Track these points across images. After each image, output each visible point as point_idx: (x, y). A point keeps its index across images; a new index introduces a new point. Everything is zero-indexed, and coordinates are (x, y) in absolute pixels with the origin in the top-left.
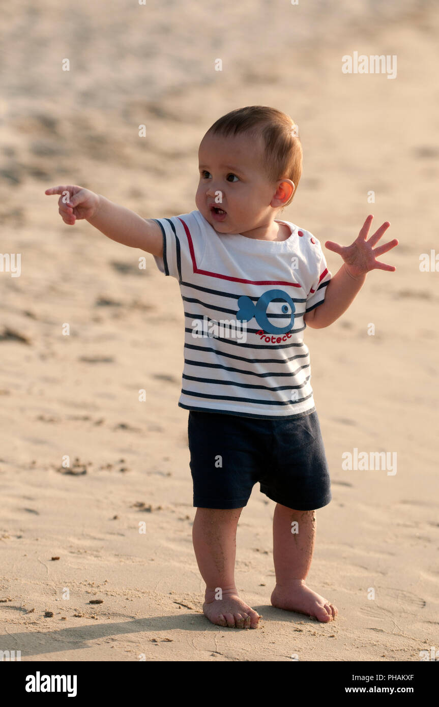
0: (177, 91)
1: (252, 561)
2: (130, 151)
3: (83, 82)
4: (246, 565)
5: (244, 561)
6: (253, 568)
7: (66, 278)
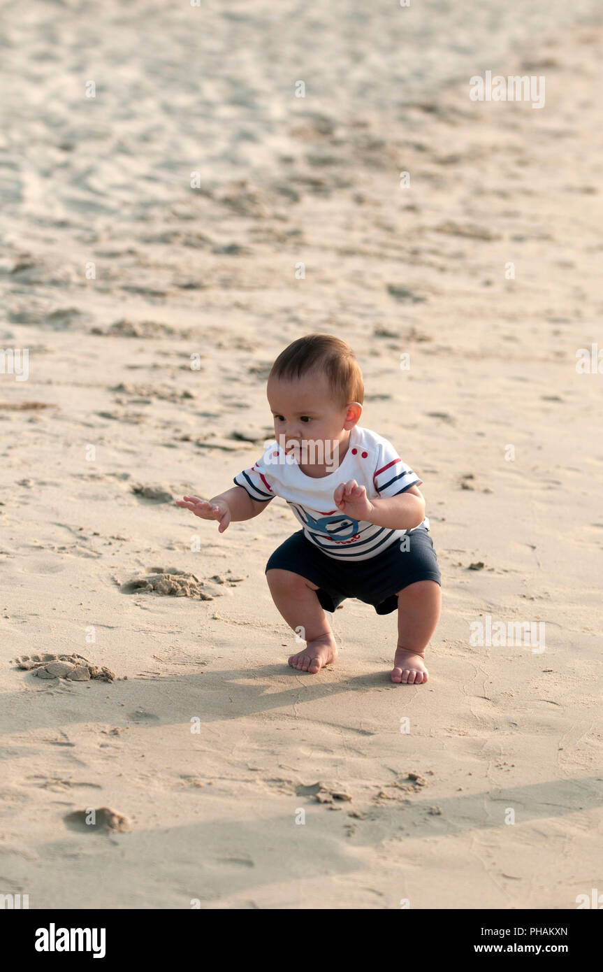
0: (453, 83)
1: (519, 608)
2: (407, 157)
3: (359, 74)
4: (513, 611)
5: (512, 607)
6: (520, 614)
7: (344, 307)
